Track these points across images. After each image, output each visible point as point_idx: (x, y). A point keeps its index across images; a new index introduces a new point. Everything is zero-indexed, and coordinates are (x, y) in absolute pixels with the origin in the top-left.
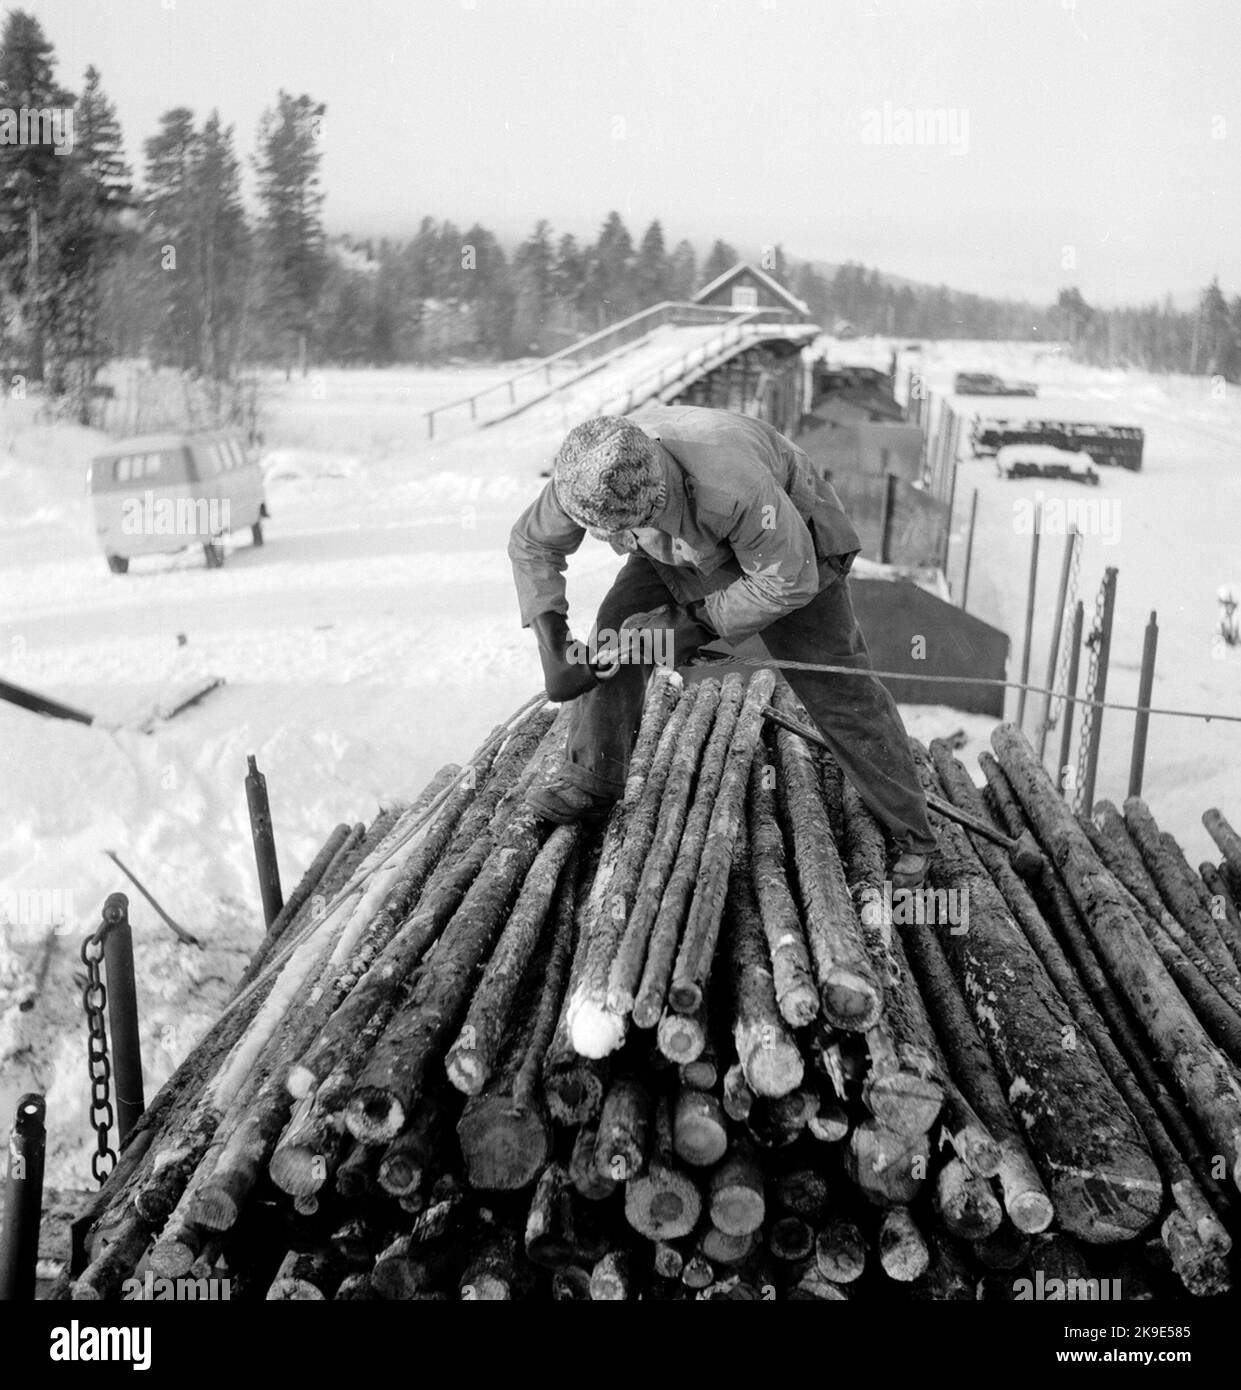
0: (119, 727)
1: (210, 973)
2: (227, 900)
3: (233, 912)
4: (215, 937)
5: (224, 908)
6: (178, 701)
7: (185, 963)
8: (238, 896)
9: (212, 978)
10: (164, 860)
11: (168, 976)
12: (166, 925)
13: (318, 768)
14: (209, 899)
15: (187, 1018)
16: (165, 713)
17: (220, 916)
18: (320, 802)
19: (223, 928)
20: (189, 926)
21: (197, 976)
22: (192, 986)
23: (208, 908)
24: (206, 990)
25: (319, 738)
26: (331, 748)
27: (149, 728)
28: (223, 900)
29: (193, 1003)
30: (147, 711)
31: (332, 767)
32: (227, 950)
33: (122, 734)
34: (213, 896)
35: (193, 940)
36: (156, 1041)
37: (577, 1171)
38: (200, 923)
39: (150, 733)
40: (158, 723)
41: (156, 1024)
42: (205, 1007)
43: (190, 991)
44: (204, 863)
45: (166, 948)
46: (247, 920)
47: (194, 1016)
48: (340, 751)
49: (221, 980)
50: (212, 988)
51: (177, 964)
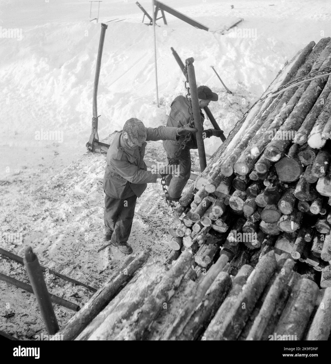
0: (215, 32)
1: (235, 102)
2: (240, 83)
3: (242, 86)
4: (236, 92)
5: (239, 85)
6: (231, 25)
7: (228, 98)
8: (243, 82)
9: (235, 103)
10: (224, 70)
11: (224, 101)
12: (224, 88)
13: (268, 47)
14: (236, 82)
15: (228, 113)
16: (227, 28)
17: (238, 87)
18: (268, 57)
19: (239, 90)
20: (230, 88)
21: (232, 102)
22: (230, 104)
23: (235, 84)
24: (233, 106)
25: (269, 39)
26: (272, 42)
27: (223, 33)
28: (239, 83)
29: (230, 109)
30: (222, 28)
31: (272, 47)
32: (239, 96)
33: (216, 34)
34: (237, 81)
35: (231, 93)
36: (220, 118)
37: (306, 175)
38: (233, 88)
39: (223, 34)
40: (226, 31)
41: (220, 114)
42: (233, 111)
43: (229, 106)
44: (235, 71)
45: (224, 94)
46: (245, 89)
47: (230, 113)
48: (274, 44)
49: (237, 104)
50: (235, 106)
51: (227, 98)
